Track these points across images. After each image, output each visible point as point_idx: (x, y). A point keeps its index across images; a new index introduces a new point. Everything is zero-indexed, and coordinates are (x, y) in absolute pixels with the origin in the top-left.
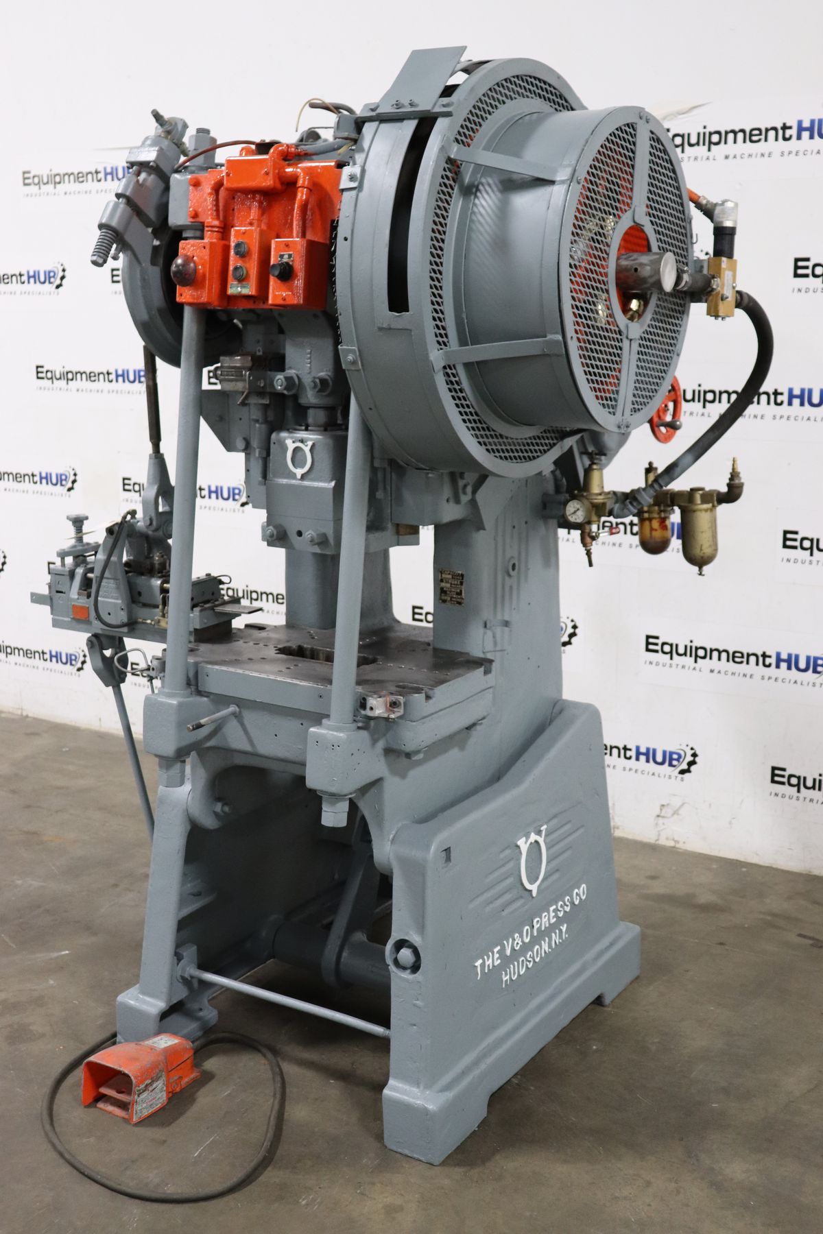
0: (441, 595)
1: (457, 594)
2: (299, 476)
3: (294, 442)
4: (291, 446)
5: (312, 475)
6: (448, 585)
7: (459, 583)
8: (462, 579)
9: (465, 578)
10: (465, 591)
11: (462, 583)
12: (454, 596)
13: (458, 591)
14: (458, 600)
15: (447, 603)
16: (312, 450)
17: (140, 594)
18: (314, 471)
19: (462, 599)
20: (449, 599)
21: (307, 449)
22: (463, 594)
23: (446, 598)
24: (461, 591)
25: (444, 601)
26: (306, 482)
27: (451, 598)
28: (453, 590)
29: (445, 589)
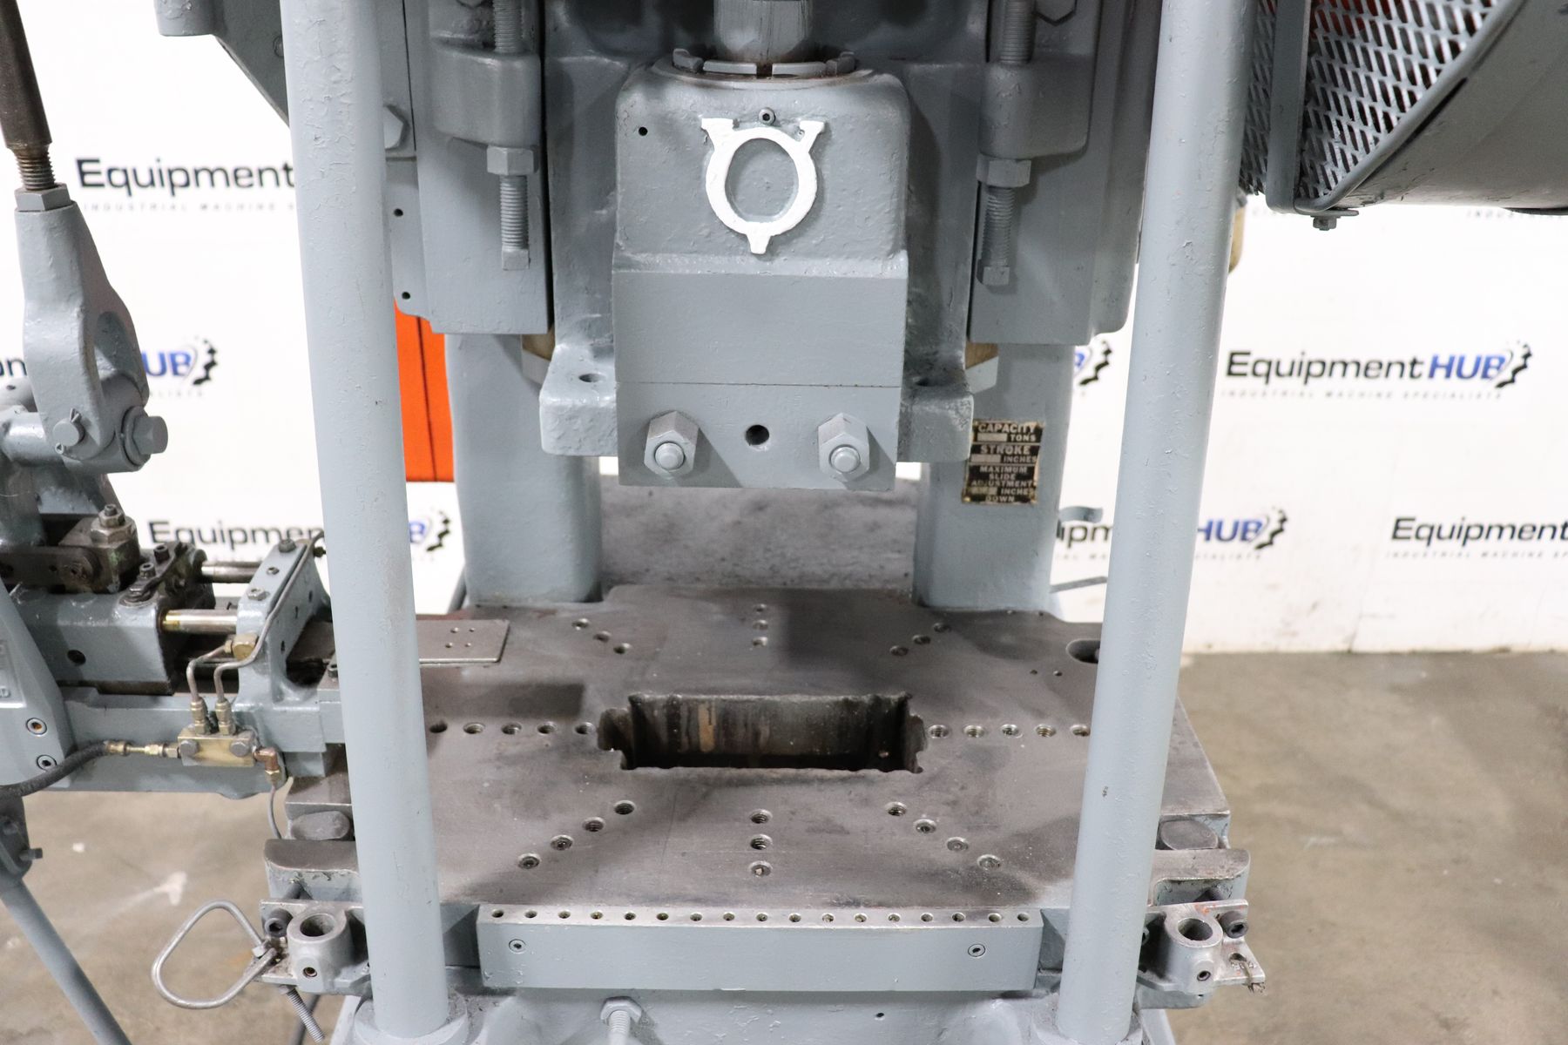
0: (969, 485)
1: (1020, 477)
2: (759, 245)
3: (736, 125)
4: (725, 138)
5: (812, 239)
6: (996, 459)
7: (1026, 451)
8: (1038, 440)
9: (1043, 438)
10: (1041, 469)
11: (1034, 451)
12: (1010, 484)
13: (1024, 470)
14: (1020, 492)
15: (988, 502)
16: (816, 152)
17: (78, 658)
18: (823, 222)
19: (1034, 487)
20: (993, 491)
21: (799, 150)
22: (1036, 477)
23: (984, 490)
24: (1031, 470)
25: (978, 498)
26: (784, 266)
27: (999, 489)
28: (1008, 470)
29: (983, 469)
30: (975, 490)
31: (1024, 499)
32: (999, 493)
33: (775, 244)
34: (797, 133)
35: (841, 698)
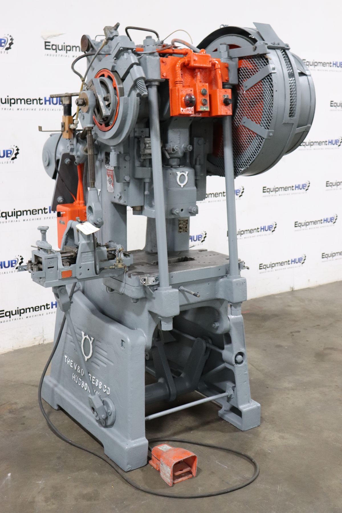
2: (182, 186)
4: (179, 174)
5: (188, 185)
6: (182, 225)
11: (187, 223)
24: (187, 227)
25: (181, 232)
26: (185, 189)
27: (183, 230)
28: (184, 227)
29: (181, 227)
30: (180, 231)
31: (186, 231)
32: (183, 231)
33: (184, 186)
34: (185, 173)
35: (178, 258)
